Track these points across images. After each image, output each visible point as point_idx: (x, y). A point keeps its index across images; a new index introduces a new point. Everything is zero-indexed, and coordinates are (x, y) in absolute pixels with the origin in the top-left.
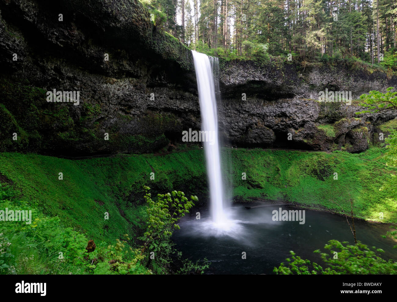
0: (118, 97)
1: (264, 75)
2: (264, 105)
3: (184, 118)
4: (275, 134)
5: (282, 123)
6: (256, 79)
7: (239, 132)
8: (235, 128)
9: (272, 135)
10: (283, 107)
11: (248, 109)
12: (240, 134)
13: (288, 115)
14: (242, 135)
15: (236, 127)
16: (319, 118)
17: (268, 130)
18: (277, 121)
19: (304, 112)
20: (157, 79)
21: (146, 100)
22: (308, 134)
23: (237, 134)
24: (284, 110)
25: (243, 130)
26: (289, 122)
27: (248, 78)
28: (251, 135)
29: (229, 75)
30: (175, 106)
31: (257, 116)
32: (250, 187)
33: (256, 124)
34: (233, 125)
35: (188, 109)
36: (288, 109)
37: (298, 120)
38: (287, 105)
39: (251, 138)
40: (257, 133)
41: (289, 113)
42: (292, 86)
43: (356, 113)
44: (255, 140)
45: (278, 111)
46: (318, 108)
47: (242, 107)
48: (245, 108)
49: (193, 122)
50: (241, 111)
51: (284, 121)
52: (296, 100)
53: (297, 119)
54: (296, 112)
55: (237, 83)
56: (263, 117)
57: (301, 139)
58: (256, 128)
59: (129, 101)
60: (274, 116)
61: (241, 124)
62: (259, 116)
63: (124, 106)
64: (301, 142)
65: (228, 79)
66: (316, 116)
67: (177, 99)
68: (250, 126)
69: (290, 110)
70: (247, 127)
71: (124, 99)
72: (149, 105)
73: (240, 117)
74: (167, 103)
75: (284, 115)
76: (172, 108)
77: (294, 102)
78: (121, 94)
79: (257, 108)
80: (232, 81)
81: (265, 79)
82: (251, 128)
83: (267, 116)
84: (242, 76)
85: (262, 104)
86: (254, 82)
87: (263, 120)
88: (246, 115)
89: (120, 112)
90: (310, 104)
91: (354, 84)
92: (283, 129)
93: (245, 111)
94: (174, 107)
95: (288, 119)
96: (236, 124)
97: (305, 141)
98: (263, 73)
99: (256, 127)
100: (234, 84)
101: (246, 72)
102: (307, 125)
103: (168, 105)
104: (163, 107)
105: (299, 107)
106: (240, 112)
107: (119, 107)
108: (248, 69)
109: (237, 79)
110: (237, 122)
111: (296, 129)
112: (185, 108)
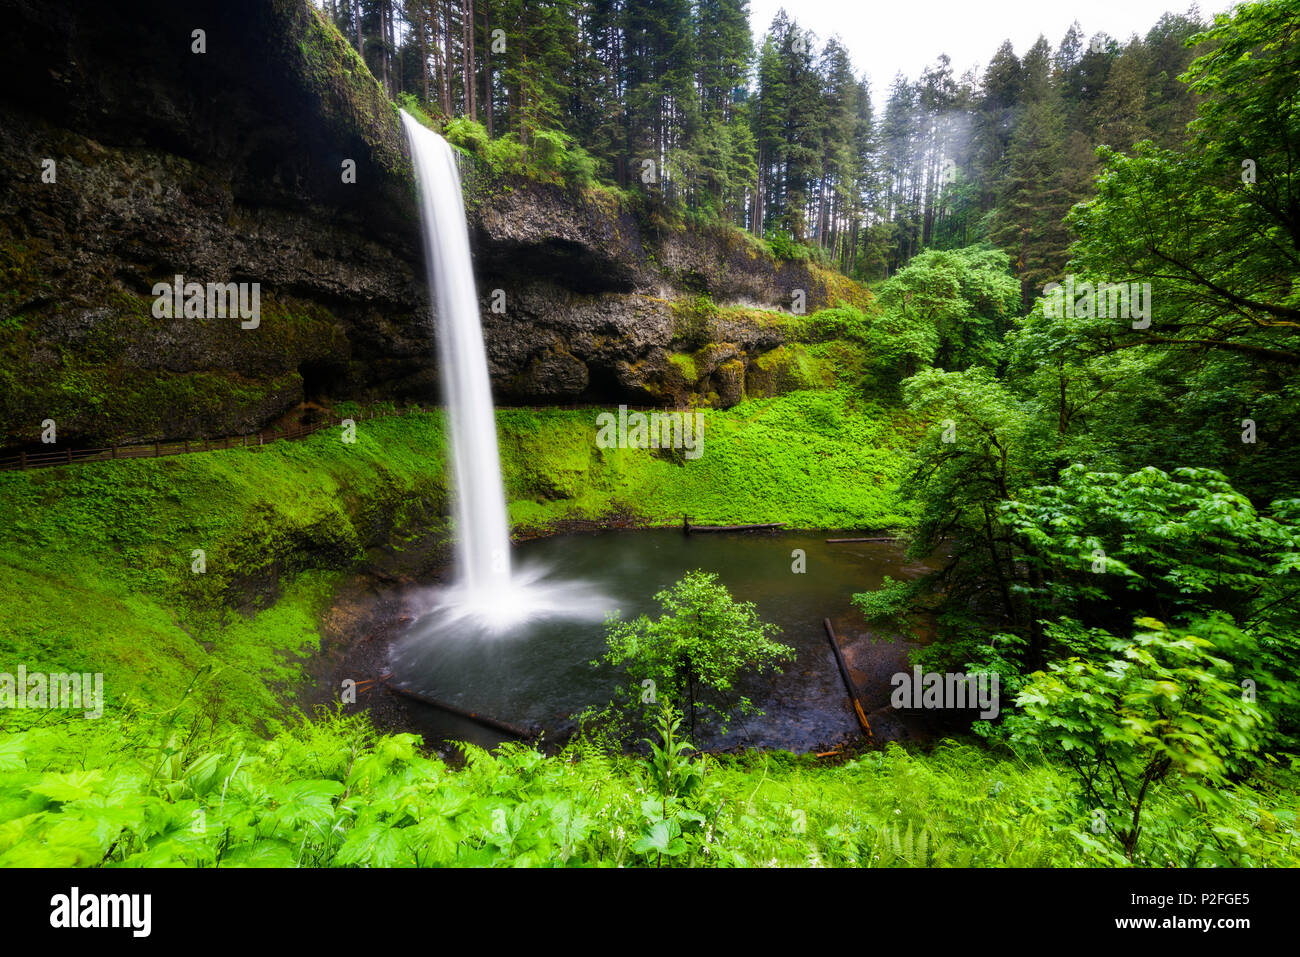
0: (118, 223)
1: (580, 228)
2: (571, 302)
3: (353, 321)
4: (590, 374)
5: (608, 349)
6: (566, 237)
7: (509, 366)
8: (501, 357)
9: (583, 375)
10: (610, 312)
11: (536, 310)
12: (511, 373)
13: (620, 330)
14: (515, 373)
15: (504, 354)
16: (675, 341)
17: (577, 363)
18: (597, 342)
19: (649, 327)
20: (277, 179)
21: (231, 248)
22: (652, 374)
23: (504, 371)
24: (612, 319)
25: (518, 362)
26: (620, 347)
27: (547, 230)
28: (540, 376)
29: (502, 213)
30: (333, 282)
31: (554, 330)
32: (543, 498)
33: (552, 349)
34: (495, 348)
35: (373, 294)
36: (622, 318)
37: (638, 343)
38: (618, 307)
39: (539, 382)
40: (552, 371)
41: (622, 326)
42: (632, 266)
43: (729, 334)
44: (546, 387)
45: (600, 318)
46: (672, 319)
47: (520, 303)
48: (529, 305)
49: (384, 336)
50: (518, 314)
51: (612, 345)
52: (636, 298)
53: (636, 340)
54: (634, 324)
55: (520, 239)
56: (567, 331)
57: (639, 383)
58: (553, 358)
59: (164, 243)
60: (593, 332)
61: (515, 347)
62: (560, 330)
63: (137, 259)
64: (640, 390)
65: (499, 221)
66: (670, 337)
67: (339, 258)
68: (538, 352)
69: (625, 320)
70: (530, 356)
71: (140, 235)
72: (239, 268)
73: (514, 328)
74: (307, 268)
75: (610, 330)
76: (322, 287)
77: (633, 303)
78: (129, 214)
79: (555, 310)
80: (509, 230)
81: (583, 240)
82: (540, 357)
83: (578, 330)
84: (533, 223)
85: (566, 300)
86: (558, 243)
87: (568, 339)
88: (530, 325)
89: (118, 285)
90: (660, 309)
91: (730, 275)
92: (607, 361)
93: (528, 314)
94: (330, 286)
95: (618, 340)
96: (504, 346)
97: (648, 388)
98: (580, 225)
99: (551, 354)
100: (514, 240)
101: (544, 214)
102: (653, 355)
103: (311, 275)
104: (291, 279)
105: (640, 313)
106: (515, 317)
107: (114, 263)
108: (547, 205)
109: (521, 227)
110: (507, 342)
111: (632, 362)
112: (363, 290)
